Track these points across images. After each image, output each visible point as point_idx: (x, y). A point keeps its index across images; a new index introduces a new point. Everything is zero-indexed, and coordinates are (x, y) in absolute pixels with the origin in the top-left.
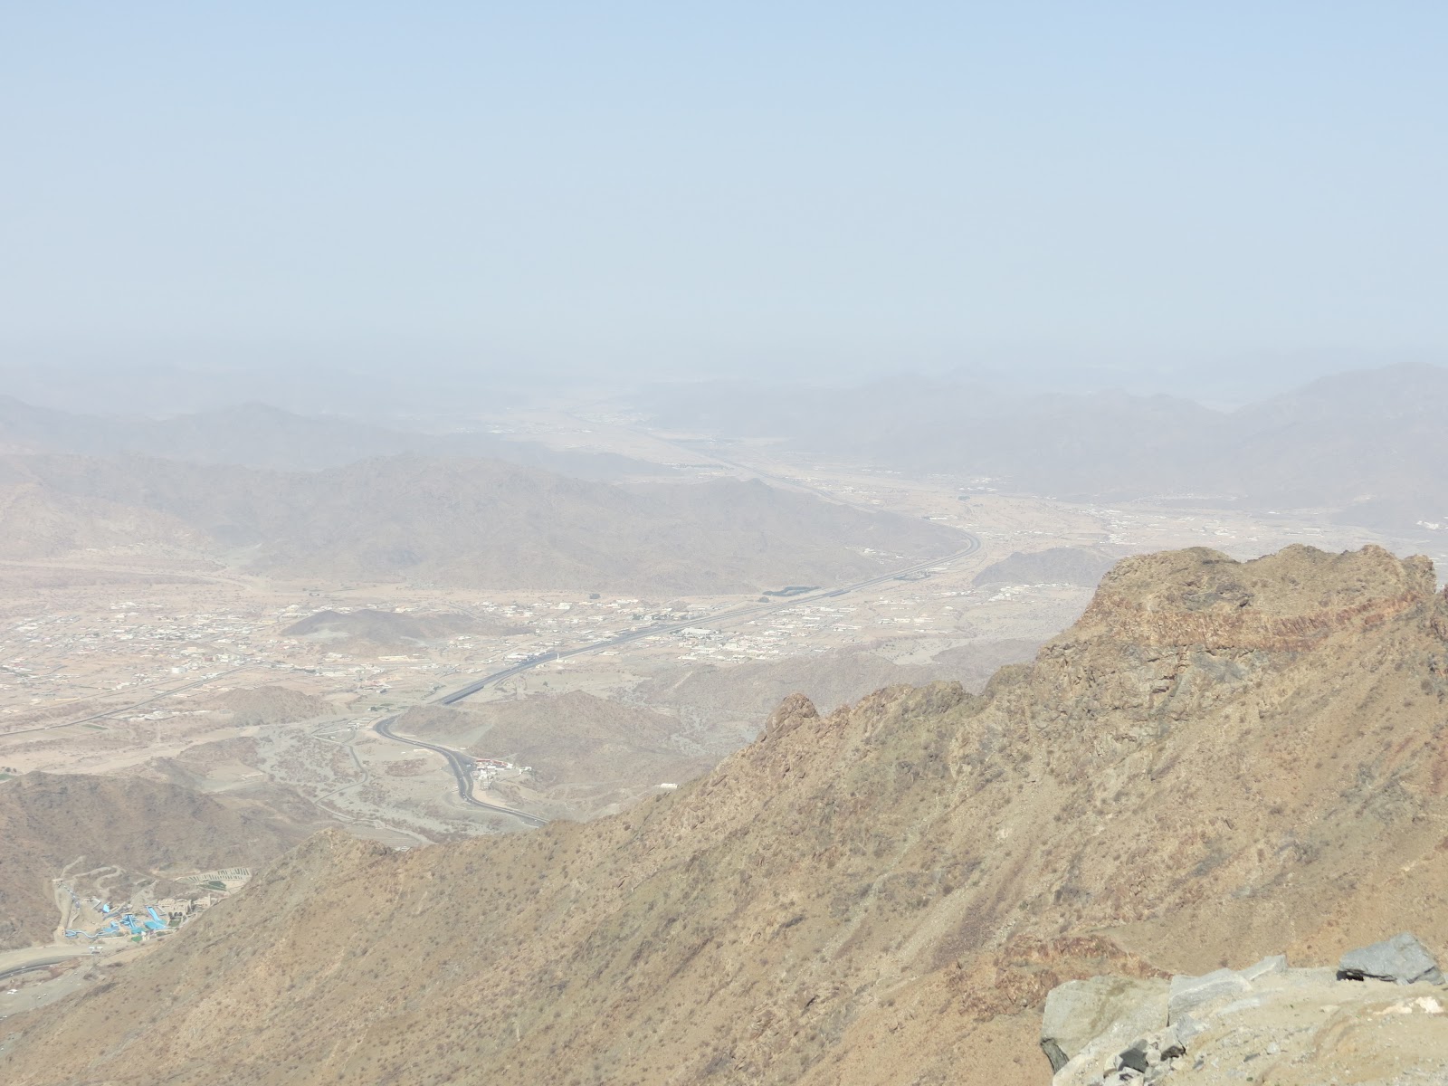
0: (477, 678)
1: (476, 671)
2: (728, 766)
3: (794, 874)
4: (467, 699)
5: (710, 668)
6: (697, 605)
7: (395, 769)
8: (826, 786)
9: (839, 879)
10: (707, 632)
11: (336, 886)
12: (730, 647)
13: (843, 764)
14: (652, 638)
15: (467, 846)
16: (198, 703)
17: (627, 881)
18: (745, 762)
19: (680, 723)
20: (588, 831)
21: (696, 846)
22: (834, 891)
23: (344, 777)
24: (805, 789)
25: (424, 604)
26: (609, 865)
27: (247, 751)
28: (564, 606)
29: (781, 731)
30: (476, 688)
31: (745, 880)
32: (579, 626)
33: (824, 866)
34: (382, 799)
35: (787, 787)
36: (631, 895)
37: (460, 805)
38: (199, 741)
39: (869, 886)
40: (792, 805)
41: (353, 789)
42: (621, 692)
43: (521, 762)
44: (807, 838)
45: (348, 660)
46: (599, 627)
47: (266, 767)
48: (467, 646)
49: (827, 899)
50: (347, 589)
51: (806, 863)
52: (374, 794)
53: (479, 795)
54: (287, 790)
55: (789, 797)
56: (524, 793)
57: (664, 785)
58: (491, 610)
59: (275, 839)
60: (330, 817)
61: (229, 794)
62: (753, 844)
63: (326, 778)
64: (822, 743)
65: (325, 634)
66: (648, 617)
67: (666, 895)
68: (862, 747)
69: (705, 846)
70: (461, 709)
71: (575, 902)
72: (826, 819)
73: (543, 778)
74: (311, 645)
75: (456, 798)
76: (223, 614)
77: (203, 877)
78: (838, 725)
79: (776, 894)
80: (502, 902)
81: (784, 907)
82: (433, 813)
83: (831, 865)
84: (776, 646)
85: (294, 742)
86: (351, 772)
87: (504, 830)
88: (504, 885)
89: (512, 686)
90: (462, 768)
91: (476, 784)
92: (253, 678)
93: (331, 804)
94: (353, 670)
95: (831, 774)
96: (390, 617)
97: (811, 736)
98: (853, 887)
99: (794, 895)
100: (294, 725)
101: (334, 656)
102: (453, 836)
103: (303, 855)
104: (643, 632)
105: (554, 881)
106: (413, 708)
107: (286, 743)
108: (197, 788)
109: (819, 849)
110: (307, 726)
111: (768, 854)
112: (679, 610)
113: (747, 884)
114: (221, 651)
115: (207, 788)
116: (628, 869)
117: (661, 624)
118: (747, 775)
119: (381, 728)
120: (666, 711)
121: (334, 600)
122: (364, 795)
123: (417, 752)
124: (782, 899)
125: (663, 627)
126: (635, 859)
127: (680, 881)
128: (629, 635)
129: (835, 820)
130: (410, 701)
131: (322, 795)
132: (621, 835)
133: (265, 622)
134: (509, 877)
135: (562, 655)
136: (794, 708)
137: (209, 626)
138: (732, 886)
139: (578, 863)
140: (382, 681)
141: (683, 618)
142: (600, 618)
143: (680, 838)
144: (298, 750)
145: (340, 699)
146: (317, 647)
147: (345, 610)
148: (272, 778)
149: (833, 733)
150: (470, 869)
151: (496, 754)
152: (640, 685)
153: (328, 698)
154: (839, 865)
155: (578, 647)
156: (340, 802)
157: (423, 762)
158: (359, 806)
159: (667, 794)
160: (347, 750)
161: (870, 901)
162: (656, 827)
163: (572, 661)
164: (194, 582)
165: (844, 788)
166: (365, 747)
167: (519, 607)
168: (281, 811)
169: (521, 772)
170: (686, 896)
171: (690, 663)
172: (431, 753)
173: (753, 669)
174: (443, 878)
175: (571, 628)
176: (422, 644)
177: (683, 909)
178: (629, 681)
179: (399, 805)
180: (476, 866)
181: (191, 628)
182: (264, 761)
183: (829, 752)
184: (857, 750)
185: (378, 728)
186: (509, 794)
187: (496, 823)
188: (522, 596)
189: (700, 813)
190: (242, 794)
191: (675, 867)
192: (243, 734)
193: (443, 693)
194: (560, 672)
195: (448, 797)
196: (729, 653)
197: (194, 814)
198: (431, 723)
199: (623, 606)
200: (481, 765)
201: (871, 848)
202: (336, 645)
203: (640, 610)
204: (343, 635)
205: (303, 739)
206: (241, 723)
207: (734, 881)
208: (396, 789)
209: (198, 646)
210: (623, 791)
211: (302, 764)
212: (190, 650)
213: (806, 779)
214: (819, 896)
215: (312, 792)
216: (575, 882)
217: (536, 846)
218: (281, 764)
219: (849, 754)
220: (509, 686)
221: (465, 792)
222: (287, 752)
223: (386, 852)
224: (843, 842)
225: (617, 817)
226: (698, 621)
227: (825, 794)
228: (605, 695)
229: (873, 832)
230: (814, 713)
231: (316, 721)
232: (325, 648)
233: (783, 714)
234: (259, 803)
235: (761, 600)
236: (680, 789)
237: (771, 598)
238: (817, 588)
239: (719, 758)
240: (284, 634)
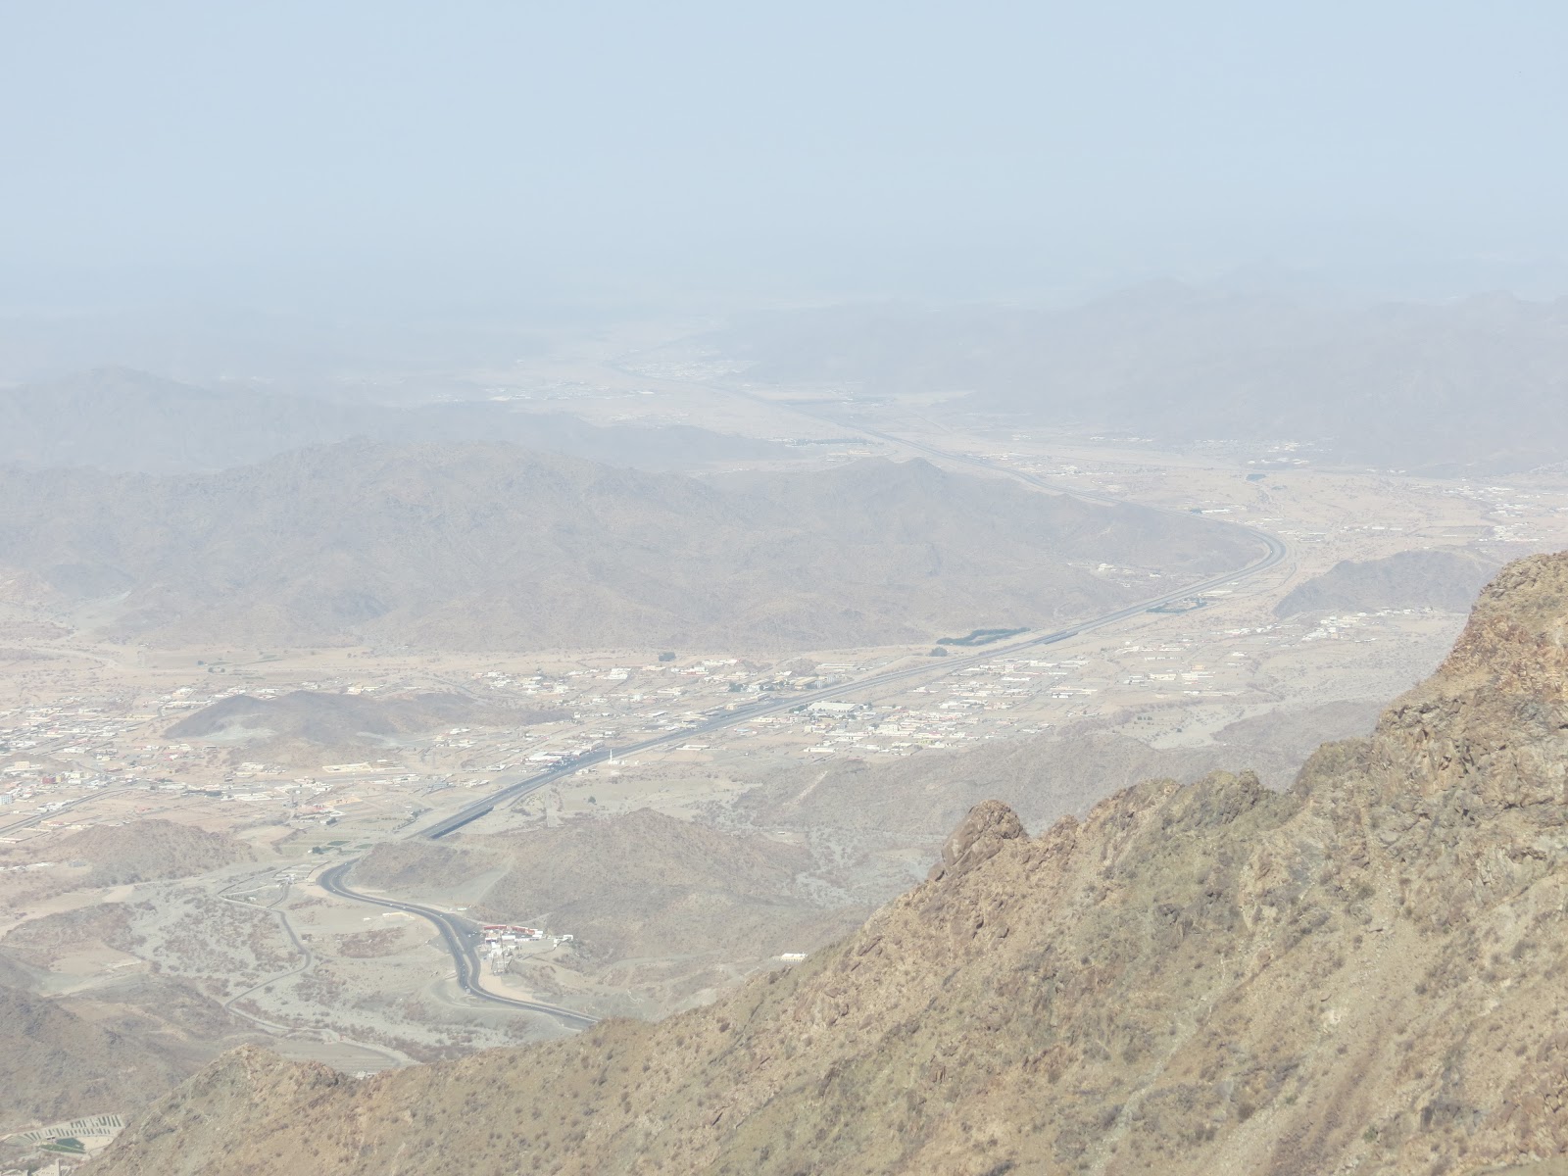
0: (482, 795)
1: (478, 785)
2: (885, 921)
3: (994, 1094)
4: (467, 830)
5: (856, 766)
6: (831, 663)
7: (353, 947)
8: (1041, 949)
9: (1068, 1099)
10: (849, 707)
11: (258, 1138)
12: (887, 730)
13: (1068, 911)
14: (761, 720)
15: (467, 1065)
16: (33, 852)
17: (726, 1113)
18: (911, 914)
19: (810, 856)
20: (661, 1035)
21: (836, 1054)
22: (1060, 1120)
23: (272, 962)
24: (1008, 955)
25: (394, 678)
26: (698, 1090)
27: (115, 924)
28: (618, 674)
29: (967, 861)
30: (482, 811)
31: (916, 1106)
32: (642, 706)
33: (1042, 1079)
34: (333, 995)
35: (980, 953)
36: (732, 1135)
37: (459, 1000)
38: (37, 912)
39: (1118, 1109)
40: (987, 981)
41: (287, 981)
42: (714, 809)
43: (555, 927)
44: (1013, 1035)
45: (274, 774)
46: (677, 706)
47: (146, 950)
48: (464, 744)
49: (1050, 1133)
50: (268, 659)
51: (1014, 1074)
52: (321, 988)
53: (490, 982)
54: (181, 987)
55: (983, 968)
56: (563, 977)
57: (787, 956)
58: (501, 684)
59: (162, 1067)
60: (251, 1027)
61: (86, 995)
62: (926, 1047)
63: (243, 964)
64: (1034, 879)
65: (235, 733)
66: (754, 687)
67: (789, 1135)
68: (1099, 883)
69: (850, 1052)
70: (456, 846)
71: (644, 1150)
72: (1044, 1002)
73: (590, 952)
74: (213, 751)
75: (454, 990)
76: (70, 707)
77: (46, 1133)
78: (1059, 848)
79: (966, 1128)
80: (526, 1156)
81: (979, 1148)
82: (416, 1014)
83: (1054, 1078)
84: (960, 725)
85: (190, 908)
86: (283, 953)
87: (531, 1038)
88: (529, 1128)
89: (538, 804)
90: (461, 939)
91: (484, 966)
92: (121, 809)
93: (251, 1006)
94: (283, 789)
95: (1050, 929)
96: (339, 702)
97: (1016, 868)
98: (1091, 1112)
99: (996, 1129)
100: (190, 882)
101: (250, 767)
102: (450, 1051)
103: (203, 1091)
104: (746, 711)
105: (611, 1118)
106: (380, 846)
107: (176, 910)
108: (34, 989)
109: (1034, 1052)
110: (210, 882)
111: (951, 1063)
112: (801, 674)
113: (919, 1112)
114: (69, 766)
115: (50, 988)
116: (727, 1094)
117: (775, 697)
118: (915, 935)
119: (330, 880)
120: (787, 837)
121: (249, 679)
122: (304, 990)
123: (387, 918)
124: (977, 1136)
125: (777, 701)
126: (739, 1078)
127: (810, 1112)
128: (722, 718)
129: (1059, 1005)
130: (375, 836)
131: (236, 992)
132: (714, 1039)
133: (138, 718)
134: (536, 1115)
135: (618, 752)
136: (987, 824)
137: (49, 727)
138: (896, 1117)
139: (646, 1088)
140: (329, 806)
141: (810, 686)
142: (676, 691)
143: (809, 1042)
144: (198, 921)
145: (262, 837)
146: (223, 755)
147: (267, 692)
148: (156, 967)
149: (1052, 863)
150: (472, 1104)
151: (516, 916)
152: (744, 797)
153: (244, 835)
154: (1068, 1077)
155: (643, 739)
156: (266, 1002)
157: (398, 932)
158: (297, 1008)
159: (786, 971)
160: (277, 919)
161: (1119, 1135)
162: (771, 1025)
163: (634, 761)
164: (23, 657)
165: (1070, 951)
166: (305, 912)
167: (546, 679)
168: (171, 1020)
169: (557, 944)
170: (821, 1135)
171: (823, 759)
172: (412, 917)
173: (924, 765)
174: (429, 1120)
175: (630, 708)
176: (392, 743)
177: (816, 1156)
178: (726, 790)
179: (362, 1004)
180: (482, 1098)
181: (20, 733)
182: (142, 940)
183: (1046, 893)
184: (1092, 889)
185: (324, 881)
186: (539, 980)
187: (518, 1027)
188: (549, 661)
189: (840, 1000)
190: (108, 996)
191: (802, 1089)
192: (108, 899)
193: (427, 821)
194: (615, 780)
195: (440, 988)
196: (885, 741)
197: (29, 1031)
198: (410, 869)
199: (713, 671)
200: (492, 935)
201: (1118, 1047)
202: (253, 749)
203: (740, 676)
204: (264, 733)
205: (205, 904)
206: (103, 882)
207: (898, 1109)
208: (355, 978)
209: (32, 759)
210: (721, 967)
211: (204, 944)
212: (20, 766)
213: (1010, 939)
214: (1035, 1128)
215: (221, 988)
216: (643, 1119)
217: (577, 1062)
218: (170, 944)
219: (1079, 896)
220: (534, 806)
221: (467, 980)
222: (180, 925)
223: (337, 1081)
224: (1073, 1041)
225: (707, 1011)
226: (834, 689)
227: (1042, 960)
228: (688, 815)
229: (1120, 1021)
230: (1019, 831)
231: (225, 873)
232: (236, 756)
233: (969, 835)
234: (136, 1010)
235: (934, 653)
236: (808, 961)
237: (949, 649)
238: (1024, 630)
239: (871, 909)
240: (167, 736)
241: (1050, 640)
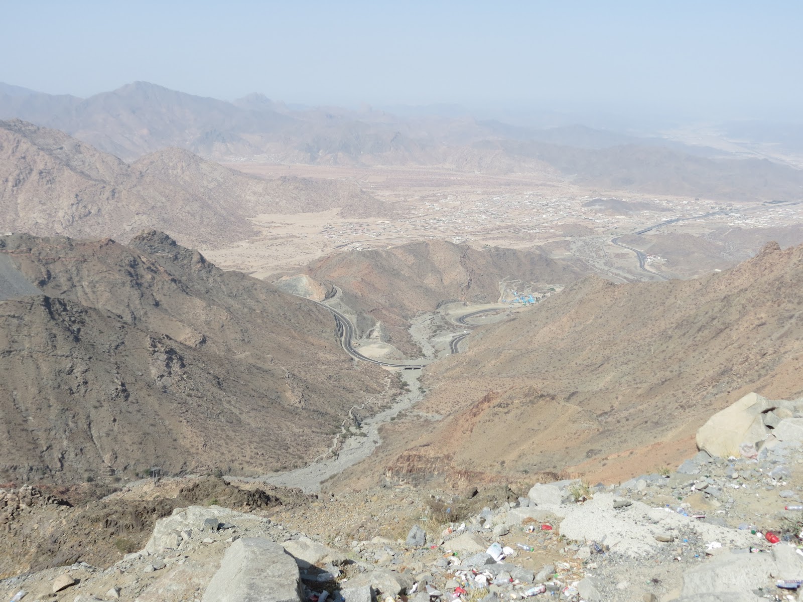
0: (650, 226)
1: (649, 224)
2: (742, 265)
3: (764, 307)
4: (646, 233)
5: (739, 229)
6: (736, 205)
7: (618, 256)
8: (780, 276)
9: (782, 311)
10: (740, 215)
11: (593, 294)
12: (748, 221)
13: (788, 268)
14: (718, 216)
15: (641, 285)
16: (551, 228)
17: (698, 303)
18: (749, 264)
19: (725, 248)
20: (686, 284)
21: (726, 293)
22: (779, 315)
23: (599, 257)
24: (772, 277)
25: (634, 198)
26: (692, 297)
27: (567, 245)
28: (685, 202)
29: (765, 254)
30: (649, 229)
31: (744, 307)
32: (690, 210)
33: (776, 306)
34: (612, 266)
35: (765, 275)
36: (699, 308)
37: (639, 270)
38: (551, 240)
39: (794, 315)
40: (766, 282)
41: (602, 261)
42: (703, 235)
43: (663, 257)
44: (770, 295)
45: (604, 216)
46: (698, 211)
47: (573, 251)
48: (648, 214)
49: (776, 318)
50: (606, 191)
51: (769, 303)
52: (609, 264)
53: (647, 267)
54: (579, 260)
55: (765, 279)
56: (663, 268)
57: (716, 270)
58: (657, 202)
59: (573, 276)
60: (593, 270)
61: (559, 259)
62: (749, 294)
63: (593, 256)
64: (781, 260)
65: (597, 207)
66: (717, 208)
67: (713, 310)
68: (797, 262)
69: (730, 293)
70: (643, 237)
71: (678, 308)
72: (779, 288)
73: (670, 263)
74: (592, 210)
75: (639, 268)
76: (562, 198)
77: (549, 286)
78: (788, 254)
79: (756, 314)
80: (651, 306)
81: (758, 319)
82: (629, 272)
83: (779, 306)
84: (766, 222)
85: (583, 243)
86: (602, 255)
87: (654, 281)
88: (653, 300)
89: (663, 229)
90: (641, 257)
91: (646, 263)
92: (571, 221)
93: (594, 266)
94: (606, 220)
95: (783, 272)
96: (621, 202)
97: (777, 257)
98: (787, 314)
99: (763, 315)
100: (584, 238)
101: (599, 215)
102: (636, 281)
103: (583, 282)
104: (714, 213)
105: (672, 300)
106: (626, 235)
107: (580, 243)
108: (548, 256)
109: (775, 299)
110: (588, 238)
111: (754, 299)
112: (729, 206)
113: (745, 309)
114: (560, 210)
115: (552, 257)
116: (699, 299)
117: (722, 211)
118: (749, 269)
119: (614, 241)
120: (720, 243)
121: (601, 195)
122: (606, 264)
123: (625, 251)
124: (758, 316)
125: (722, 212)
126: (702, 295)
127: (718, 305)
128: (708, 215)
129: (783, 289)
130: (625, 232)
131: (591, 262)
132: (698, 286)
133: (576, 201)
134: (655, 297)
135: (683, 220)
136: (771, 246)
137: (557, 202)
138: (739, 309)
139: (681, 295)
140: (616, 225)
141: (730, 209)
142: (698, 207)
143: (720, 290)
144: (584, 246)
145: (600, 230)
146: (594, 211)
147: (605, 199)
148: (574, 255)
149: (786, 257)
150: (641, 293)
151: (654, 254)
152: (711, 233)
153: (596, 229)
154: (782, 306)
155: (689, 217)
156: (597, 265)
157: (628, 254)
158: (603, 267)
159: (717, 273)
160: (601, 248)
161: (793, 321)
162: (712, 285)
163: (686, 222)
164: (553, 186)
165: (788, 278)
166: (608, 247)
167: (668, 202)
168: (576, 267)
169: (663, 261)
170: (720, 311)
171: (731, 226)
172: (631, 251)
173: (756, 230)
174: (631, 295)
175: (687, 210)
176: (631, 213)
177: (719, 315)
178: (707, 231)
179: (618, 268)
180: (643, 292)
181: (551, 202)
182: (572, 249)
183: (783, 263)
184: (795, 264)
185: (612, 241)
186: (658, 268)
187: (652, 278)
188: (669, 198)
189: (729, 281)
190: (563, 260)
191: (717, 300)
192: (566, 239)
193: (637, 230)
194: (681, 226)
195: (636, 267)
196: (747, 224)
197: (547, 265)
198: (632, 241)
199: (708, 204)
200: (648, 257)
201: (796, 301)
202: (600, 211)
203: (714, 205)
204: (603, 207)
205: (585, 242)
206: (565, 236)
207: (740, 307)
208: (617, 262)
209: (553, 208)
210: (700, 271)
211: (585, 251)
212: (550, 209)
213: (772, 273)
214: (773, 316)
215: (588, 261)
216: (679, 301)
217: (666, 287)
218: (578, 250)
219: (791, 265)
220: (661, 230)
221: (642, 266)
222: (580, 247)
223: (612, 284)
224: (785, 298)
225: (697, 280)
226: (736, 211)
227: (780, 279)
228: (697, 236)
229: (798, 295)
230: (779, 248)
231: (591, 237)
232: (596, 212)
233: (767, 248)
234: (569, 263)
235: (763, 205)
236: (722, 272)
237: (766, 204)
238: (786, 201)
239: (739, 262)
240: (582, 206)
241: (792, 204)
